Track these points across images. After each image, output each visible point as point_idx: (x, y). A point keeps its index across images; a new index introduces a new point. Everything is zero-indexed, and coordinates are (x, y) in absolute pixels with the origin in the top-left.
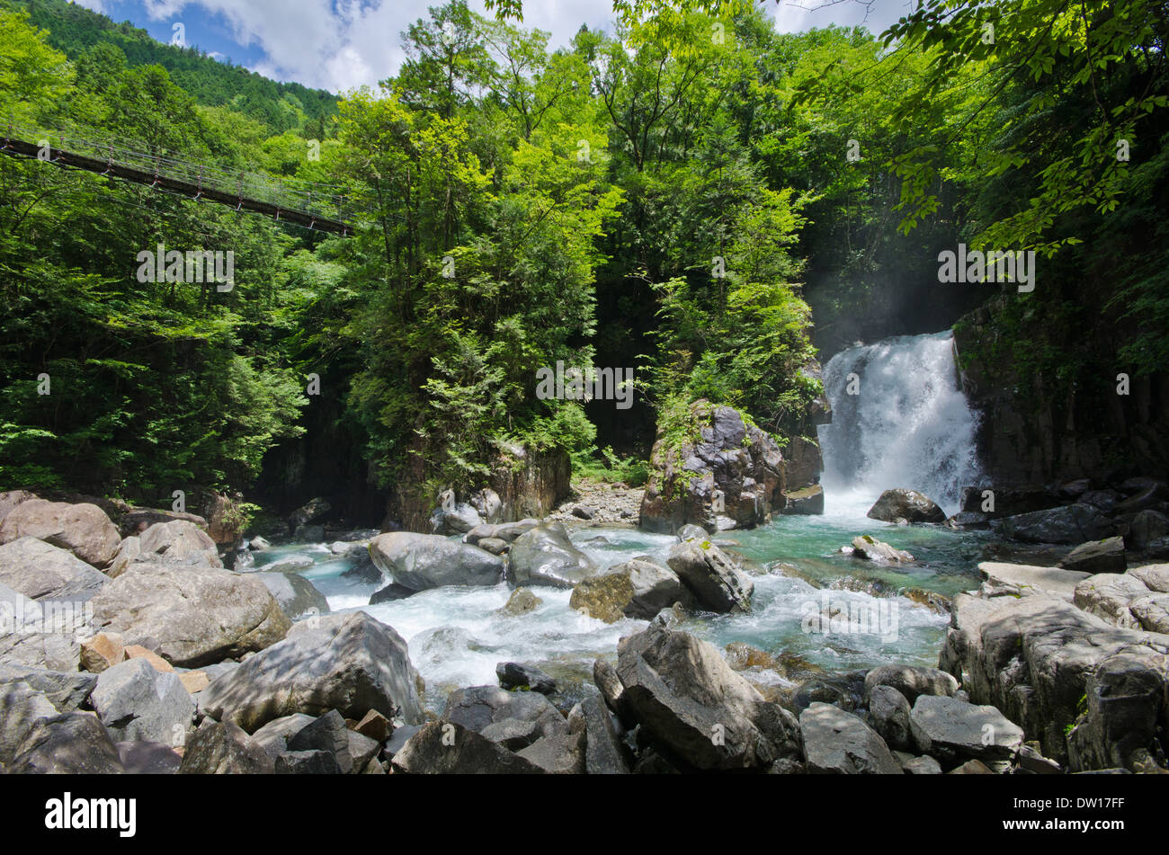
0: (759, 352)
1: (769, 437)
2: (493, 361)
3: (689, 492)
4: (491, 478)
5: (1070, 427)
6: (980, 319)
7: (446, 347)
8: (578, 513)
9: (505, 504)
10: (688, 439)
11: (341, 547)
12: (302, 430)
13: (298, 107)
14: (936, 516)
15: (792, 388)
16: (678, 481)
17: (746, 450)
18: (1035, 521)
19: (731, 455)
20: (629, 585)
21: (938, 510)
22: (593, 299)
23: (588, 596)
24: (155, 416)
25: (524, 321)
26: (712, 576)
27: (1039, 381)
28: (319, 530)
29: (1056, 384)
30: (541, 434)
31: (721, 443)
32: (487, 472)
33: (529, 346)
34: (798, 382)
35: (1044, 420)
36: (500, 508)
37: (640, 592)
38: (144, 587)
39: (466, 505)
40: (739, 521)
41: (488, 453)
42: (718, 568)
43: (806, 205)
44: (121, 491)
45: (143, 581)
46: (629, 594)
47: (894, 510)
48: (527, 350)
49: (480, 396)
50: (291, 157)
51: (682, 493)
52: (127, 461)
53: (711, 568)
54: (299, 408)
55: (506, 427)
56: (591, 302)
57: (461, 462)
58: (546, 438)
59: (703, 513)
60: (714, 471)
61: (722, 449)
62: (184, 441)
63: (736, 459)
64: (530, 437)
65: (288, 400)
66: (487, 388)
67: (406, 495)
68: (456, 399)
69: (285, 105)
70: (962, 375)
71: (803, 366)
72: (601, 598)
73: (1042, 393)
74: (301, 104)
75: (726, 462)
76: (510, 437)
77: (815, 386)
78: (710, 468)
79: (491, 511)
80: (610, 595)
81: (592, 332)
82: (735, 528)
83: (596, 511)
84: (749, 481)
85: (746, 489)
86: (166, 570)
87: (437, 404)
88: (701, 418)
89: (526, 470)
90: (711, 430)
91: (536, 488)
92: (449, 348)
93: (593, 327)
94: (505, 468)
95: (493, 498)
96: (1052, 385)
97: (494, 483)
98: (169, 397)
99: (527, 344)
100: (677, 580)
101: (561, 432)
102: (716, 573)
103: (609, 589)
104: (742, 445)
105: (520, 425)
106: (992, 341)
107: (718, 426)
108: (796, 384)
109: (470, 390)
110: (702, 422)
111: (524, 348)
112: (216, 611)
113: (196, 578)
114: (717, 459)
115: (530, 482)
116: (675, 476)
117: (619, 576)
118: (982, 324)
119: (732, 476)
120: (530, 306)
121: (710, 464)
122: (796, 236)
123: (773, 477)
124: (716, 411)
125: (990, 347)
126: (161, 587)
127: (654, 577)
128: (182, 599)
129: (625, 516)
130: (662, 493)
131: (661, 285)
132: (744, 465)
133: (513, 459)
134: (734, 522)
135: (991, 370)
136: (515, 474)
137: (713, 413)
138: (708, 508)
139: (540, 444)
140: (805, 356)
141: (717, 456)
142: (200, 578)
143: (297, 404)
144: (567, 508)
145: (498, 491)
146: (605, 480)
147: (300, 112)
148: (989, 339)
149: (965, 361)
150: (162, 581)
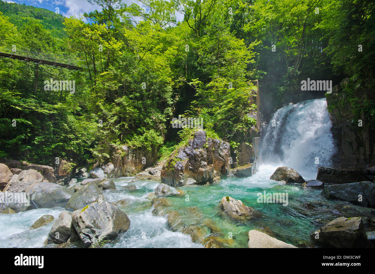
1: (224, 143)
3: (175, 168)
4: (111, 159)
6: (337, 90)
9: (116, 169)
10: (185, 144)
14: (300, 181)
15: (242, 122)
17: (205, 149)
18: (341, 189)
19: (197, 151)
21: (300, 178)
24: (37, 135)
25: (127, 98)
31: (195, 146)
32: (108, 156)
33: (130, 108)
34: (245, 120)
36: (114, 170)
39: (100, 169)
40: (197, 181)
43: (255, 47)
44: (27, 159)
47: (280, 176)
48: (129, 110)
49: (106, 128)
51: (172, 168)
52: (29, 149)
58: (137, 143)
59: (179, 177)
60: (189, 158)
61: (195, 149)
62: (51, 143)
64: (130, 143)
71: (249, 113)
75: (195, 154)
77: (251, 121)
78: (188, 157)
79: (109, 171)
82: (195, 184)
84: (204, 163)
85: (201, 167)
89: (128, 155)
91: (132, 162)
94: (118, 155)
95: (111, 166)
97: (112, 161)
98: (42, 129)
99: (128, 107)
101: (144, 141)
104: (204, 147)
105: (126, 139)
106: (342, 99)
111: (127, 109)
114: (191, 153)
115: (130, 160)
116: (171, 160)
118: (338, 92)
119: (196, 161)
121: (188, 155)
122: (253, 60)
123: (222, 160)
125: (341, 102)
130: (167, 167)
132: (203, 156)
133: (123, 151)
134: (195, 181)
135: (342, 113)
137: (195, 133)
138: (181, 175)
139: (134, 146)
140: (250, 109)
145: (114, 163)
148: (340, 99)
149: (330, 109)
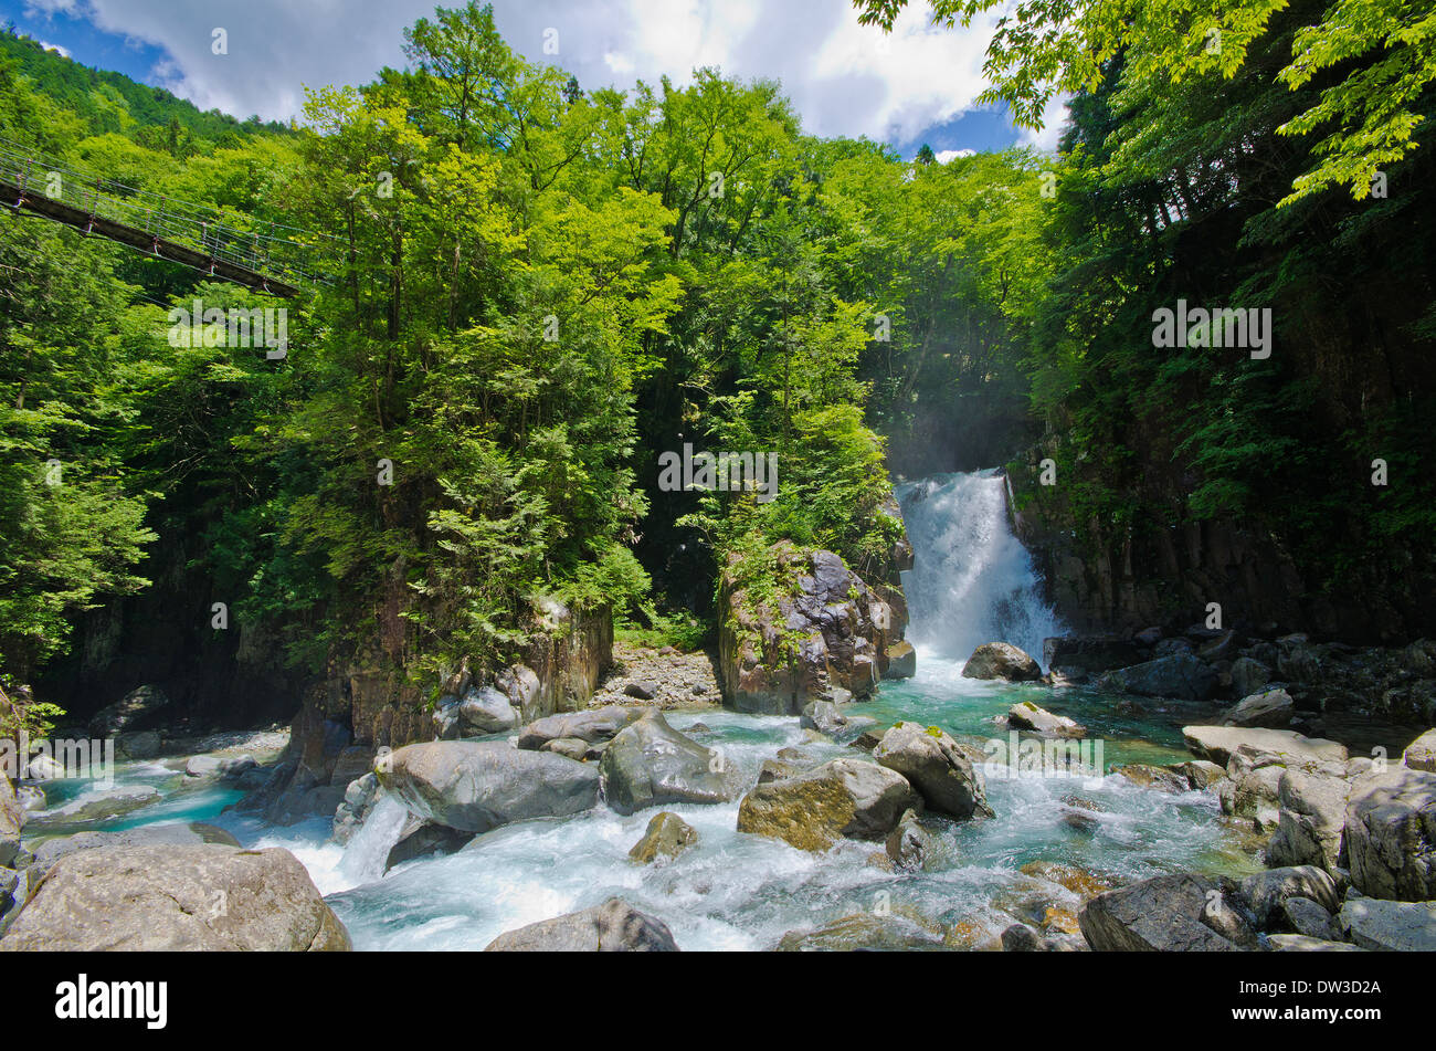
0: (844, 485)
2: (528, 483)
3: (799, 658)
4: (524, 650)
5: (1128, 572)
6: (1034, 459)
7: (457, 463)
8: (634, 692)
9: (545, 685)
10: (781, 591)
11: (204, 764)
12: (146, 582)
13: (122, 106)
14: (1034, 672)
15: (873, 528)
16: (783, 644)
17: (854, 603)
18: (1143, 674)
19: (840, 609)
20: (846, 795)
21: (1035, 665)
22: (633, 410)
23: (772, 814)
25: (570, 433)
26: (952, 772)
27: (1095, 525)
28: (151, 739)
29: (1112, 528)
30: (588, 585)
31: (825, 596)
32: (522, 640)
33: (575, 467)
34: (880, 521)
35: (1102, 565)
36: (539, 691)
37: (864, 804)
38: (100, 903)
39: (491, 690)
40: (854, 692)
41: (521, 612)
42: (958, 761)
45: (96, 892)
46: (848, 808)
47: (992, 667)
48: (572, 474)
49: (513, 534)
50: (126, 170)
51: (790, 660)
53: (951, 762)
54: (143, 547)
55: (545, 577)
56: (630, 414)
57: (489, 628)
58: (594, 592)
59: (817, 684)
60: (823, 631)
61: (827, 602)
63: (846, 614)
64: (573, 590)
65: (121, 533)
66: (522, 522)
67: (361, 678)
68: (482, 538)
69: (99, 99)
70: (1017, 517)
71: (880, 503)
72: (797, 817)
73: (1099, 537)
74: (126, 103)
75: (836, 618)
76: (551, 591)
77: (897, 527)
78: (817, 627)
79: (527, 697)
80: (812, 810)
81: (628, 452)
83: (658, 687)
84: (861, 641)
85: (859, 652)
86: (135, 864)
87: (447, 545)
88: (795, 564)
89: (569, 635)
90: (810, 579)
91: (580, 660)
92: (462, 465)
93: (631, 446)
94: (542, 635)
95: (529, 678)
96: (1108, 529)
97: (528, 656)
99: (572, 463)
100: (907, 782)
101: (611, 582)
102: (956, 768)
103: (807, 802)
104: (848, 597)
105: (560, 575)
107: (819, 574)
108: (877, 524)
109: (502, 524)
110: (797, 569)
111: (569, 469)
112: (246, 929)
113: (196, 870)
114: (824, 615)
115: (574, 653)
116: (778, 638)
117: (824, 783)
119: (843, 636)
120: (574, 415)
121: (816, 621)
122: (855, 356)
123: (876, 634)
124: (815, 555)
126: (131, 898)
127: (878, 781)
128: (183, 917)
129: (699, 692)
130: (763, 661)
131: (723, 398)
132: (855, 622)
133: (552, 620)
134: (849, 693)
135: (1047, 513)
136: (557, 640)
137: (809, 558)
139: (587, 600)
140: (881, 492)
141: (823, 611)
142: (202, 870)
143: (138, 540)
144: (616, 684)
145: (534, 668)
146: (644, 644)
147: (123, 114)
149: (1021, 502)
150: (133, 884)
